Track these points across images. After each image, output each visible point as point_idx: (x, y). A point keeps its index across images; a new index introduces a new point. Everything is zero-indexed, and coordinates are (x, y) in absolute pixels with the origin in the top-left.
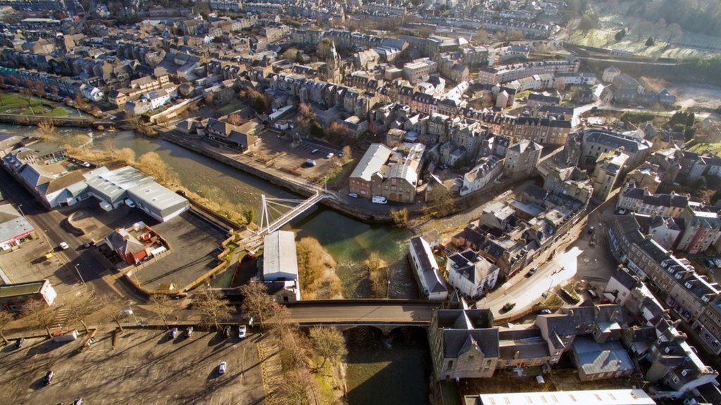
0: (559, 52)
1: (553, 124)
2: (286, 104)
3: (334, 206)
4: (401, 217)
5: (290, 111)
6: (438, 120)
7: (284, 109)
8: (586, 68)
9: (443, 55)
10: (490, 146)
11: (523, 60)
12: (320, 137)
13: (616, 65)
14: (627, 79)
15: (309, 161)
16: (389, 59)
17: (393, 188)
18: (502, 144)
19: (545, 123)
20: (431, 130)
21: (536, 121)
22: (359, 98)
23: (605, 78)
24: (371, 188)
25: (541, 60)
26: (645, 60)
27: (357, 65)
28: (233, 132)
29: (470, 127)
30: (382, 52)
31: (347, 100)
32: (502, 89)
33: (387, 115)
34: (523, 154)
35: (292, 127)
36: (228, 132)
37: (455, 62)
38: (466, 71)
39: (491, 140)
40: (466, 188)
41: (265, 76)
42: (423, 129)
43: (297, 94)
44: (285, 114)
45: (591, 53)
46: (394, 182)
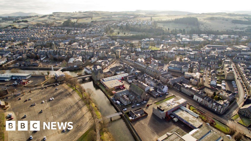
0: (106, 38)
1: (107, 48)
2: (44, 57)
3: (66, 70)
4: (81, 67)
5: (46, 58)
6: (83, 52)
7: (44, 58)
8: (113, 39)
9: (80, 41)
10: (95, 54)
11: (99, 40)
12: (57, 61)
13: (118, 38)
14: (121, 40)
15: (56, 64)
16: (67, 44)
17: (78, 63)
18: (97, 53)
19: (105, 48)
20: (82, 54)
21: (103, 48)
22: (63, 51)
23: (117, 41)
24: (73, 64)
25: (103, 39)
26: (124, 37)
27: (60, 46)
28: (33, 63)
29: (90, 51)
30: (65, 43)
31: (60, 52)
32: (95, 45)
33: (71, 53)
34: (102, 53)
35: (48, 61)
36: (32, 63)
37: (83, 42)
38: (86, 44)
39: (95, 53)
40: (92, 61)
41: (35, 52)
42: (80, 54)
43: (46, 54)
44: (45, 59)
45: (113, 37)
46: (78, 62)
